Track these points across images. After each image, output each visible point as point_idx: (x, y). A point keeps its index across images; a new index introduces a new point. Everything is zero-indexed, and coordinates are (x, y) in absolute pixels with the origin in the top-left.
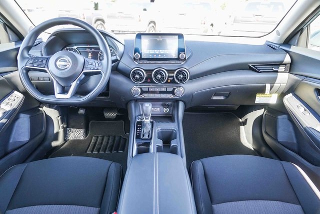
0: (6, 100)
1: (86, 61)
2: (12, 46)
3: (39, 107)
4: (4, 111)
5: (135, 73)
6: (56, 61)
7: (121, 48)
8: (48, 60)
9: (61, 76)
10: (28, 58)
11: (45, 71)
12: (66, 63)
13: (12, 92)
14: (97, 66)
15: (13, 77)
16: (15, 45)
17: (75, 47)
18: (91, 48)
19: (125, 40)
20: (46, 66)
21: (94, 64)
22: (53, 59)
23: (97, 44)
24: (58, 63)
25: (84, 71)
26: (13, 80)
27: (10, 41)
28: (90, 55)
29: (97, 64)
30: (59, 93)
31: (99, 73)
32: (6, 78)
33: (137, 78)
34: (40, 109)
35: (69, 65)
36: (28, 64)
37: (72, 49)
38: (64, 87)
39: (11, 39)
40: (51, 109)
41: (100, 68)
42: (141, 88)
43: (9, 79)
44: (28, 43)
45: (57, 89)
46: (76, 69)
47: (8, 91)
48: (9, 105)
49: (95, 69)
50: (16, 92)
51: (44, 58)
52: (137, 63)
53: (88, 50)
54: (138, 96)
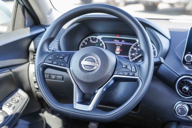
0: (9, 101)
1: (118, 62)
2: (27, 32)
3: (40, 111)
4: (6, 115)
5: (183, 82)
6: (82, 59)
7: (165, 44)
8: (70, 56)
9: (85, 80)
10: (48, 53)
11: (65, 71)
12: (93, 64)
13: (16, 90)
14: (134, 70)
15: (21, 71)
16: (31, 31)
17: (99, 37)
18: (120, 40)
19: (171, 33)
20: (67, 65)
21: (129, 67)
22: (77, 56)
23: (135, 35)
24: (84, 63)
25: (114, 76)
26: (21, 75)
27: (25, 26)
28: (118, 49)
29: (133, 68)
30: (78, 103)
31: (136, 80)
32: (14, 73)
33: (185, 90)
34: (41, 114)
35: (97, 66)
36: (47, 61)
37: (96, 39)
38: (85, 94)
39: (27, 24)
40: (54, 116)
41: (136, 74)
42: (189, 106)
43: (16, 74)
44: (51, 34)
45: (76, 96)
46: (105, 72)
47: (12, 88)
48: (12, 107)
49: (130, 74)
50: (20, 91)
51: (66, 55)
52: (187, 68)
53: (116, 42)
54: (183, 117)
